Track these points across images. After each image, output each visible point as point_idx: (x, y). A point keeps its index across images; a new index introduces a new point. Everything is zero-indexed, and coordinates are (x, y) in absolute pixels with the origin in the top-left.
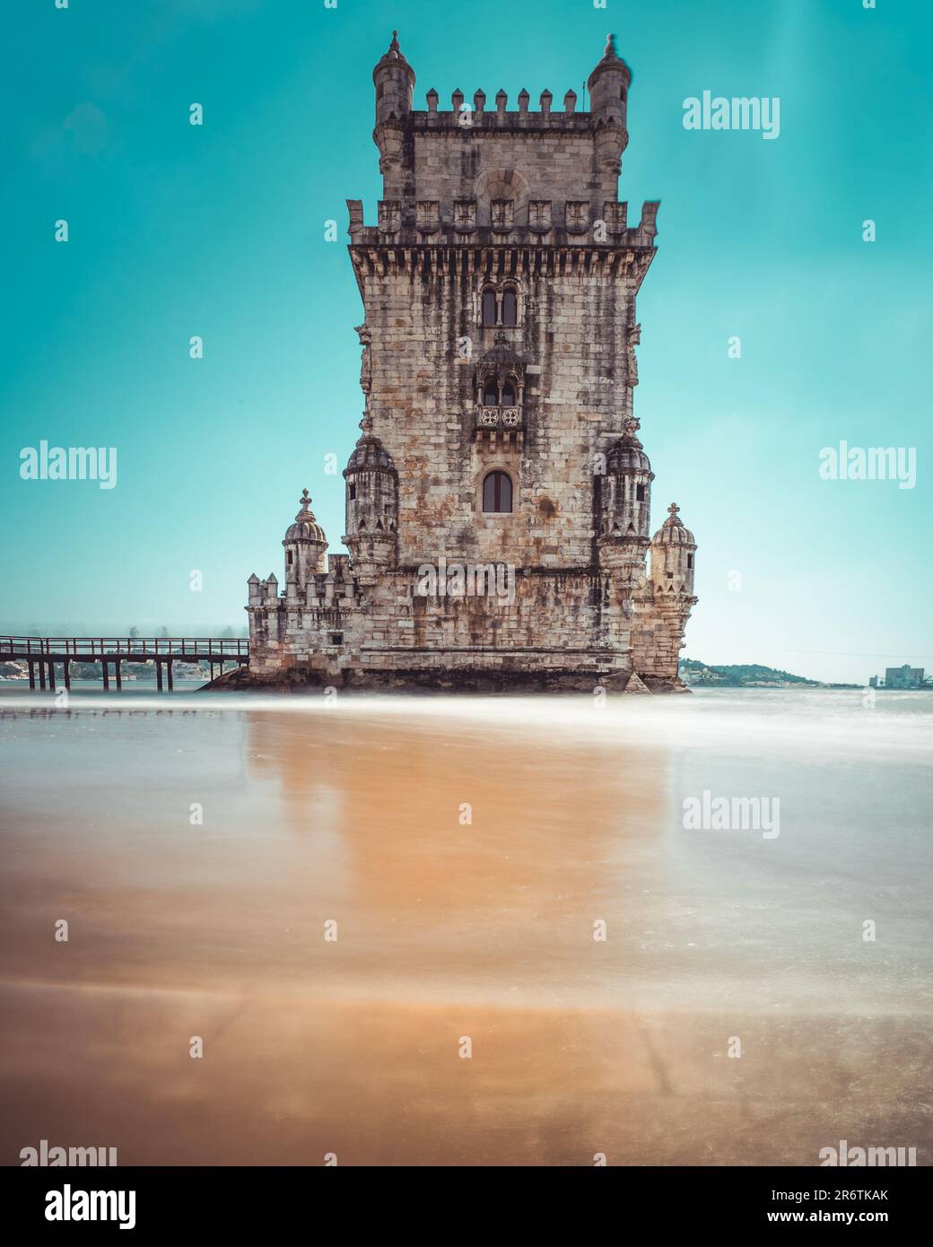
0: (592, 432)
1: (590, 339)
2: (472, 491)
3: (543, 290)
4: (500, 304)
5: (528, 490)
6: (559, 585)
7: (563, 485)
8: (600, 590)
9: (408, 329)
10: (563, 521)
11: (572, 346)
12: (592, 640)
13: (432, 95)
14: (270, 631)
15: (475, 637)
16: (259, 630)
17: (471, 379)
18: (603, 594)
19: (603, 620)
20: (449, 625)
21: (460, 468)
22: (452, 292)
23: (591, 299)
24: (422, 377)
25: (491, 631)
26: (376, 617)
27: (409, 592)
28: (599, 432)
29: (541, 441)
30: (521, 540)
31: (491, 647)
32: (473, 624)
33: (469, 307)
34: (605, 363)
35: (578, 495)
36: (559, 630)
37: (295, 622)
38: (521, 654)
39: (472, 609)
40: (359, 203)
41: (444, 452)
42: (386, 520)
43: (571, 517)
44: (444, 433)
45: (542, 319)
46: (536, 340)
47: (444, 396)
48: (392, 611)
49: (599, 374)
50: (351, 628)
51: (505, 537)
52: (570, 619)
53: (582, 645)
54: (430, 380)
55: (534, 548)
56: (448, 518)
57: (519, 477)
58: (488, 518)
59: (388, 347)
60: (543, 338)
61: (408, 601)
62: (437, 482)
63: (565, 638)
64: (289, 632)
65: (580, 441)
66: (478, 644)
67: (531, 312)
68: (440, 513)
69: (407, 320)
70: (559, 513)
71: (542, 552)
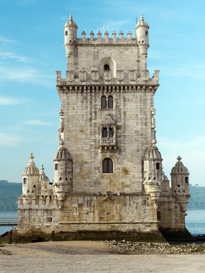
0: (140, 145)
1: (138, 113)
2: (99, 166)
3: (122, 97)
4: (107, 102)
5: (119, 165)
6: (131, 199)
7: (131, 163)
8: (145, 200)
9: (76, 111)
10: (131, 176)
11: (132, 116)
13: (84, 33)
14: (25, 217)
15: (101, 218)
16: (21, 217)
17: (98, 127)
18: (147, 202)
19: (147, 211)
20: (91, 214)
22: (91, 98)
23: (138, 100)
24: (81, 127)
25: (106, 216)
26: (65, 212)
27: (77, 202)
28: (143, 144)
29: (123, 148)
30: (116, 183)
31: (106, 222)
32: (100, 213)
33: (97, 103)
34: (144, 121)
35: (136, 166)
36: (131, 215)
37: (35, 214)
38: (117, 225)
39: (100, 208)
40: (60, 71)
41: (89, 152)
42: (69, 177)
43: (134, 174)
44: (89, 146)
45: (122, 107)
46: (120, 114)
47: (88, 133)
48: (71, 209)
49: (142, 125)
50: (55, 216)
51: (111, 182)
52: (135, 211)
54: (84, 128)
55: (121, 185)
56: (90, 175)
57: (115, 161)
58: (105, 175)
59: (69, 117)
60: (122, 113)
61: (76, 205)
62: (86, 163)
63: (133, 218)
64: (32, 217)
65: (136, 148)
66: (101, 221)
67: (118, 105)
68: (88, 174)
69: (76, 108)
70: (130, 173)
71: (124, 187)
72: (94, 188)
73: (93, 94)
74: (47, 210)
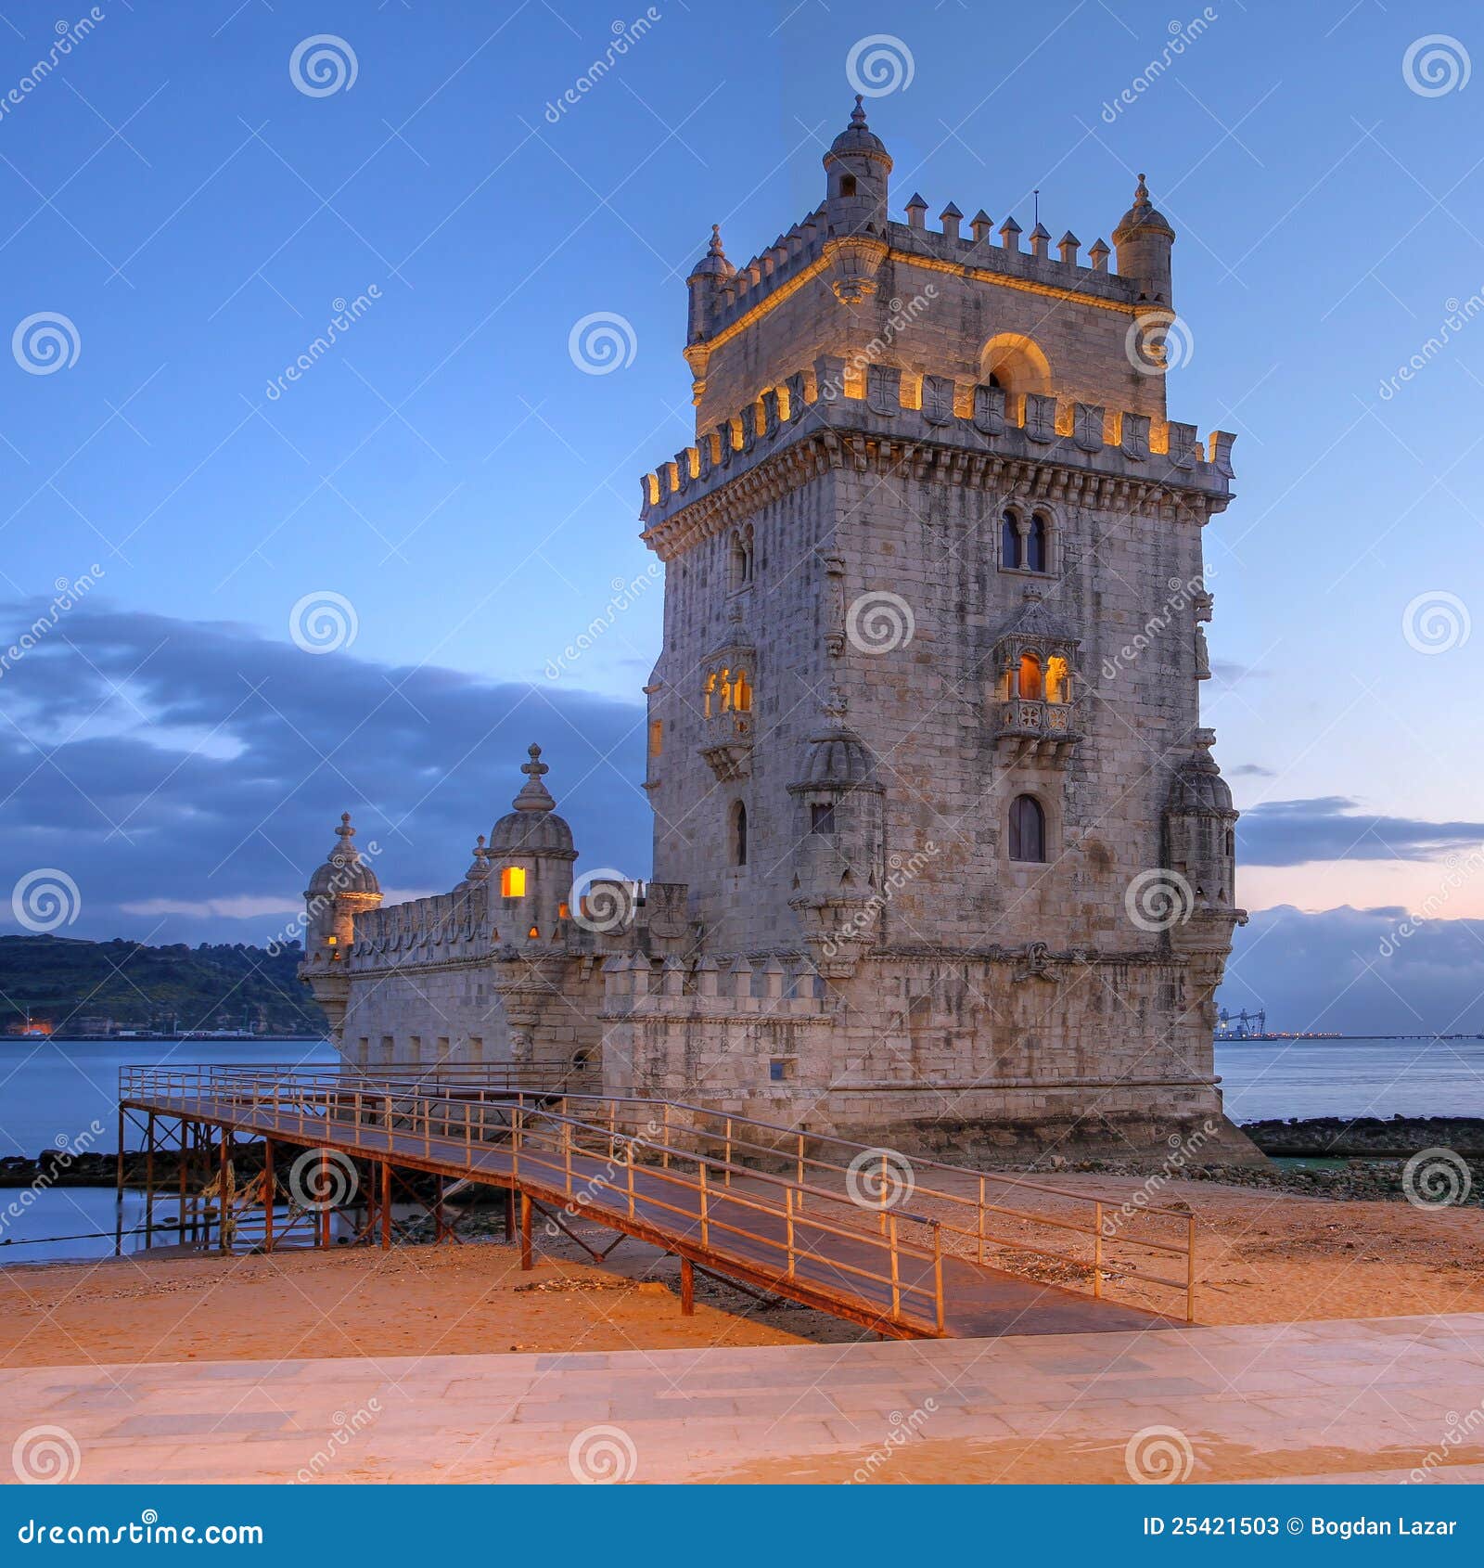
0: (1154, 746)
1: (1147, 607)
2: (997, 827)
3: (1086, 526)
4: (1025, 539)
5: (1074, 829)
6: (1119, 978)
7: (1119, 823)
8: (1173, 987)
9: (900, 561)
11: (1126, 614)
12: (1165, 1065)
13: (917, 204)
14: (670, 1059)
15: (1003, 1063)
16: (651, 1056)
18: (1177, 993)
19: (1177, 1032)
20: (963, 1045)
21: (980, 787)
22: (963, 513)
23: (1147, 549)
24: (921, 638)
25: (1025, 1053)
26: (851, 1032)
27: (903, 989)
28: (1164, 745)
29: (1088, 754)
30: (1065, 908)
31: (1028, 1081)
32: (998, 1042)
33: (987, 538)
34: (1168, 646)
35: (1139, 839)
36: (1121, 1050)
37: (717, 1042)
38: (1066, 1091)
39: (999, 1018)
41: (955, 760)
44: (954, 732)
45: (1085, 569)
46: (1079, 600)
47: (952, 672)
48: (877, 1021)
49: (1161, 660)
50: (810, 1050)
51: (1042, 902)
52: (1134, 1033)
53: (1150, 1075)
54: (933, 645)
55: (1083, 919)
56: (961, 867)
57: (1057, 809)
58: (1020, 871)
60: (1088, 599)
61: (901, 1005)
62: (944, 809)
63: (1128, 1063)
64: (704, 1058)
65: (1140, 759)
66: (1007, 1076)
67: (1071, 558)
68: (949, 859)
69: (899, 545)
70: (1115, 867)
71: (1094, 926)
72: (975, 925)
73: (971, 494)
74: (771, 1025)
